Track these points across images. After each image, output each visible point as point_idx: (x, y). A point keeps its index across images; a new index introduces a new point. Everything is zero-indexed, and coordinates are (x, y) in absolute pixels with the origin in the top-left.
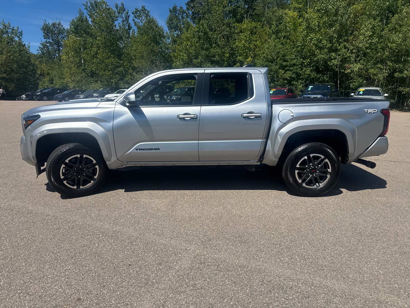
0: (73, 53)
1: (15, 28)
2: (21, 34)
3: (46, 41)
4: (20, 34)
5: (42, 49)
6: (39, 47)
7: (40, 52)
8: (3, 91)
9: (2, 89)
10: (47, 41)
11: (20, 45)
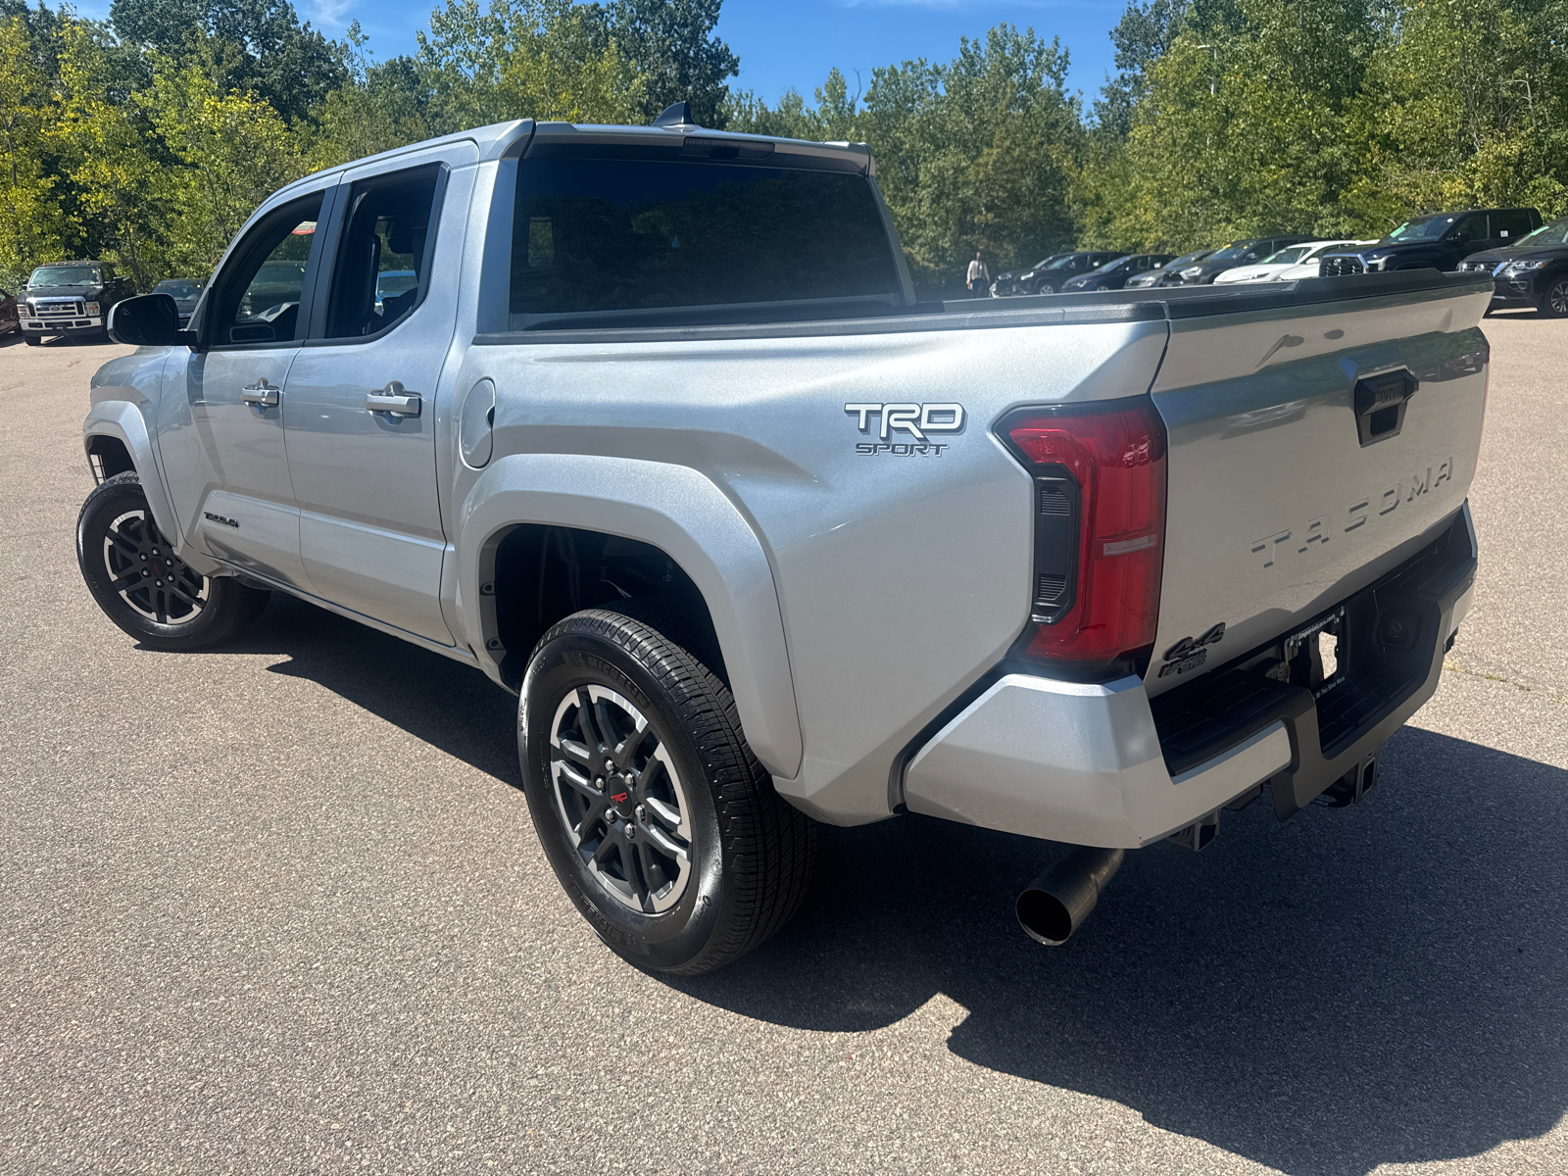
0: (1171, 109)
1: (1049, 46)
2: (1065, 61)
3: (1122, 77)
4: (1060, 65)
5: (1105, 107)
6: (1095, 104)
7: (1096, 119)
8: (981, 267)
9: (979, 259)
10: (1126, 77)
11: (1053, 100)
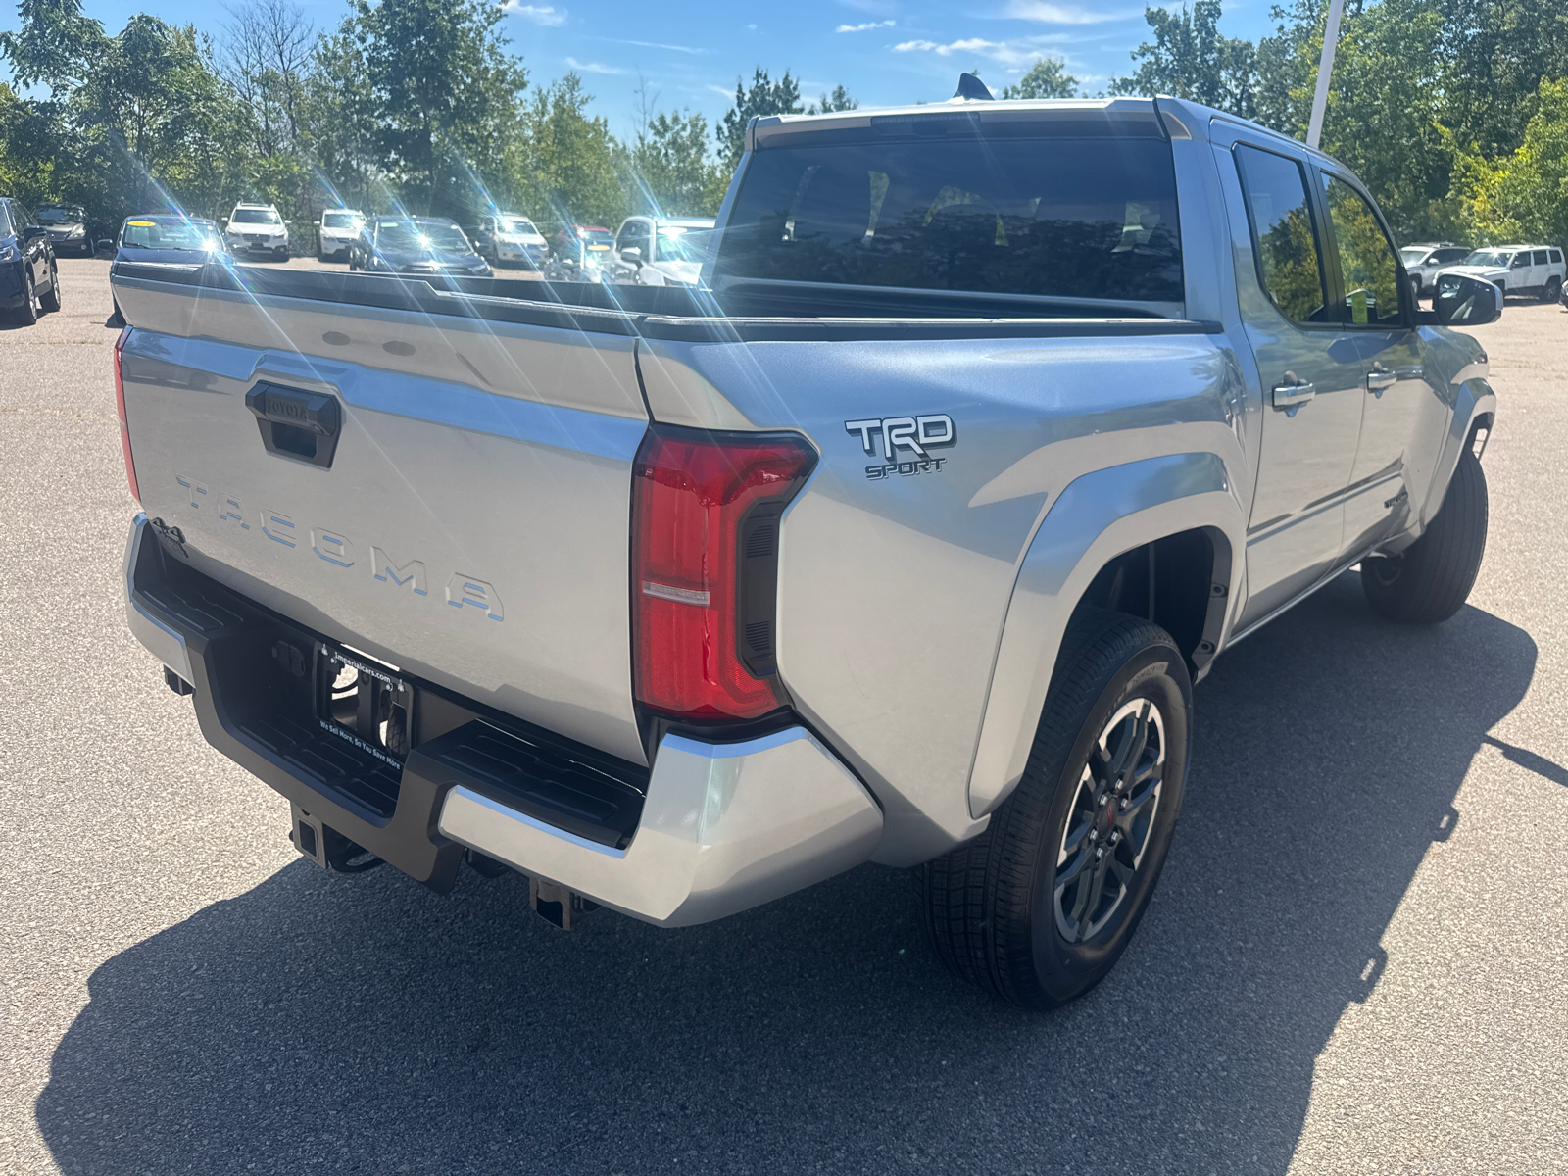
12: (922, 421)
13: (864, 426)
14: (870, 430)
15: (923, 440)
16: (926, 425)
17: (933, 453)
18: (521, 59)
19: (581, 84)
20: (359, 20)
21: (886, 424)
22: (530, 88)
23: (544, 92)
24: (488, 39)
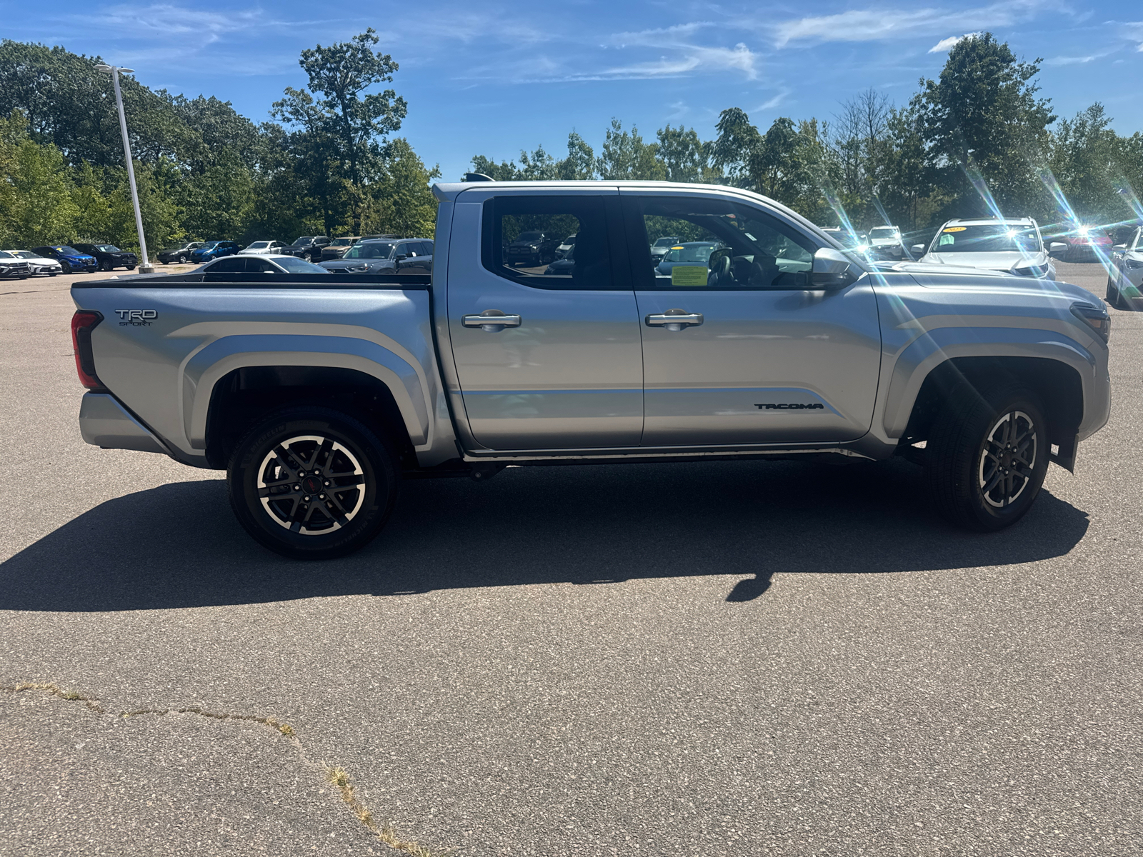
12: (144, 311)
13: (122, 311)
14: (124, 313)
15: (144, 316)
16: (146, 312)
17: (147, 321)
18: (1049, 101)
19: (1104, 111)
20: (925, 94)
21: (130, 311)
22: (1058, 120)
23: (1068, 122)
24: (1022, 90)
